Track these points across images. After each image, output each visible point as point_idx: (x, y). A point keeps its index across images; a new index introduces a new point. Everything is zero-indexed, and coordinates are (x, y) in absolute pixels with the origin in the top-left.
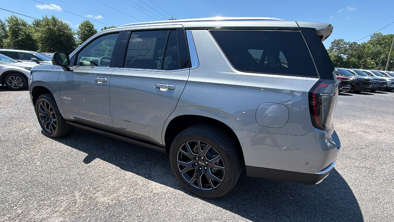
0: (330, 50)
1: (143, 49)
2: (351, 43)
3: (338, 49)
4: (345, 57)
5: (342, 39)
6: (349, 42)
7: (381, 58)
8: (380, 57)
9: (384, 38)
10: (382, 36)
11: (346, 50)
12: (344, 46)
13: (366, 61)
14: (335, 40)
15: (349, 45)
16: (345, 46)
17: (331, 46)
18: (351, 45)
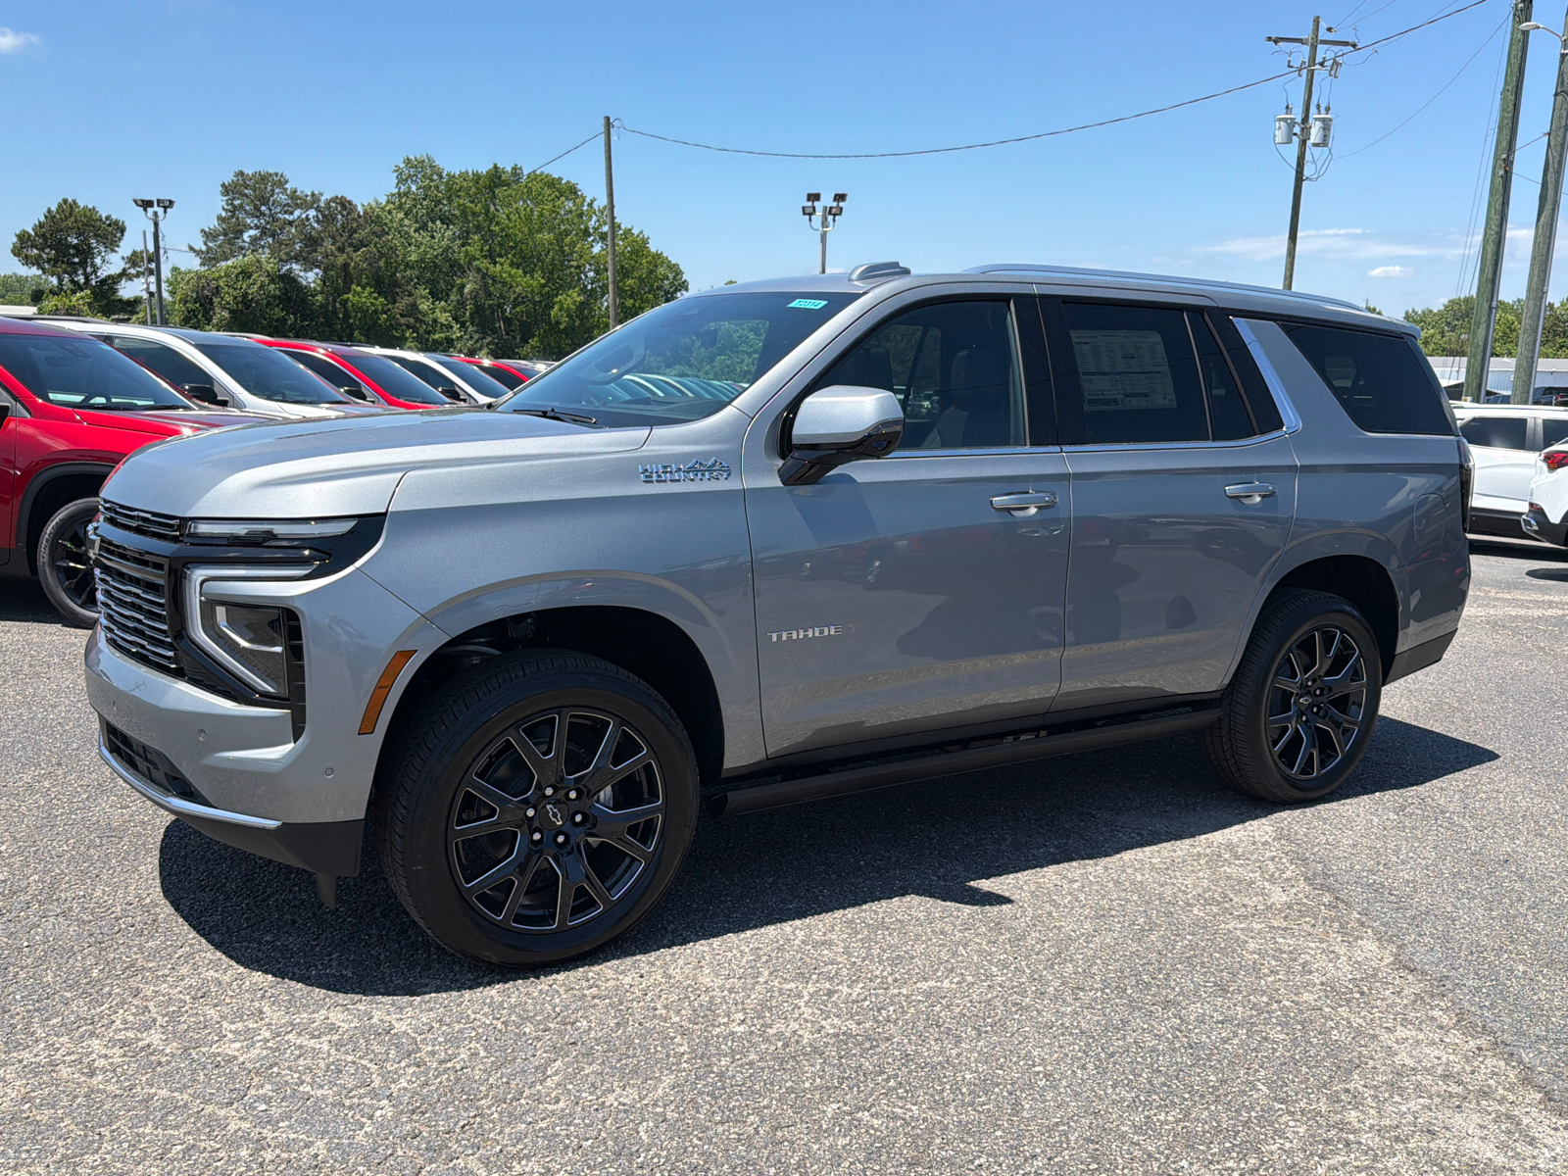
0: (226, 235)
2: (328, 203)
3: (264, 232)
4: (310, 278)
5: (277, 175)
6: (313, 195)
7: (466, 291)
8: (463, 286)
9: (454, 187)
10: (441, 177)
11: (312, 242)
12: (292, 213)
13: (414, 306)
14: (241, 173)
15: (318, 209)
16: (297, 213)
17: (224, 209)
18: (327, 217)
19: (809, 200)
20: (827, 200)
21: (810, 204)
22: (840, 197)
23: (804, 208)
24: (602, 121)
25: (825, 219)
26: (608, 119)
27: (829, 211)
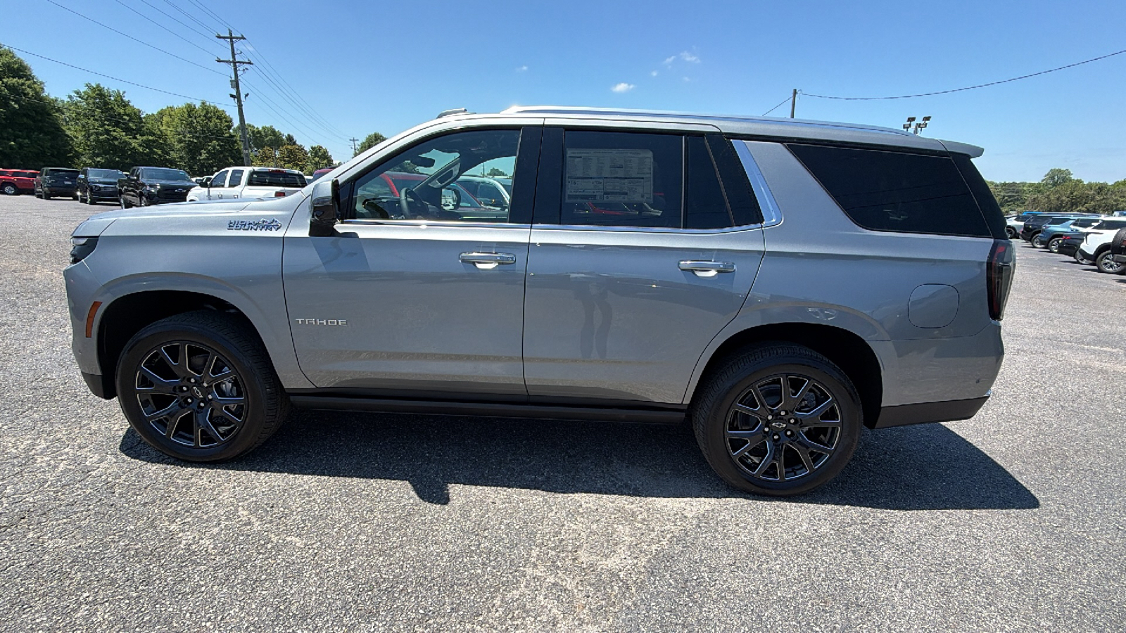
1: (615, 176)
19: (908, 121)
20: (919, 120)
21: (909, 123)
22: (927, 118)
23: (904, 125)
24: (792, 91)
25: (916, 129)
26: (795, 90)
27: (919, 125)
